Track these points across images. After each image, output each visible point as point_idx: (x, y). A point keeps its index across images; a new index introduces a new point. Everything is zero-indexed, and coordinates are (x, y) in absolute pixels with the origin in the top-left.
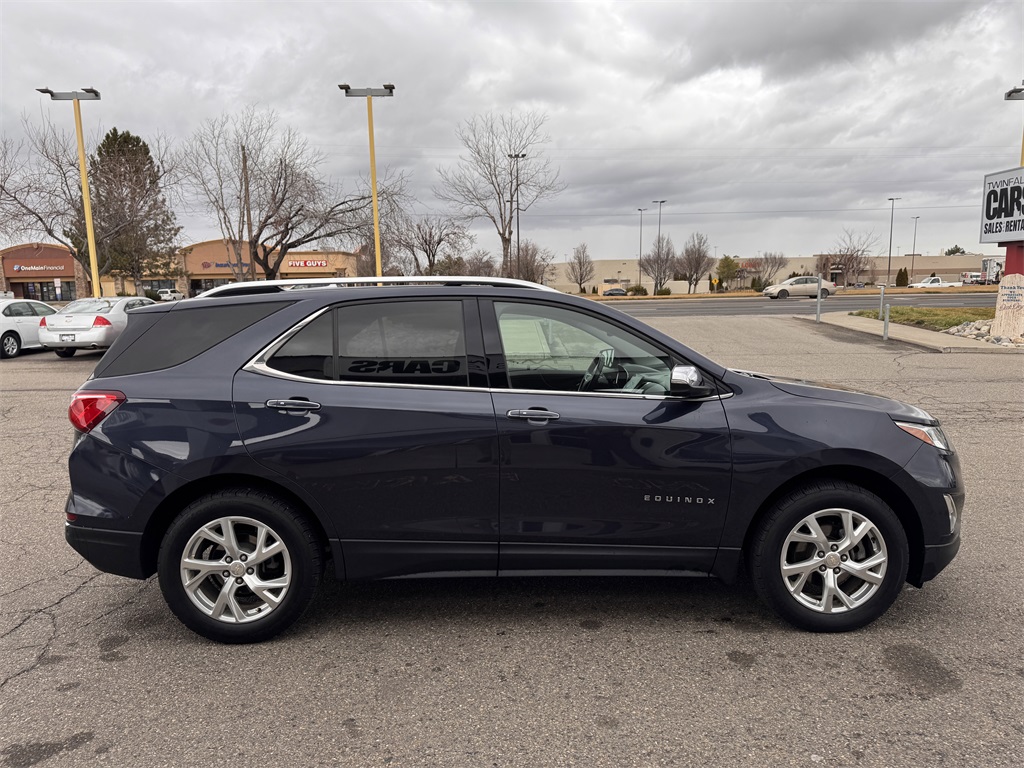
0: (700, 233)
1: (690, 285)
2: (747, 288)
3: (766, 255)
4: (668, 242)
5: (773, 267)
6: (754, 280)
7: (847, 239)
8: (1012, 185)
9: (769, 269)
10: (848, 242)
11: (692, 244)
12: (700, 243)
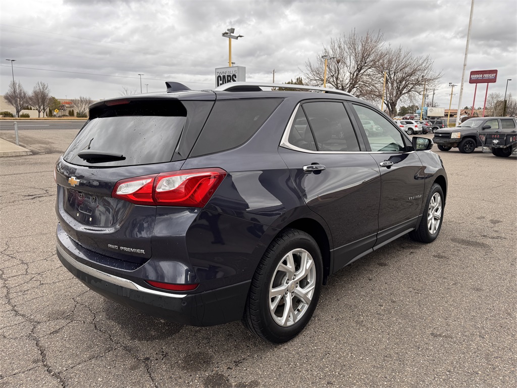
0: (43, 82)
1: (39, 112)
2: (67, 116)
3: (81, 98)
4: (19, 86)
5: (85, 105)
6: (70, 112)
7: (125, 92)
8: (227, 74)
9: (84, 105)
10: (126, 94)
11: (38, 88)
12: (43, 88)
